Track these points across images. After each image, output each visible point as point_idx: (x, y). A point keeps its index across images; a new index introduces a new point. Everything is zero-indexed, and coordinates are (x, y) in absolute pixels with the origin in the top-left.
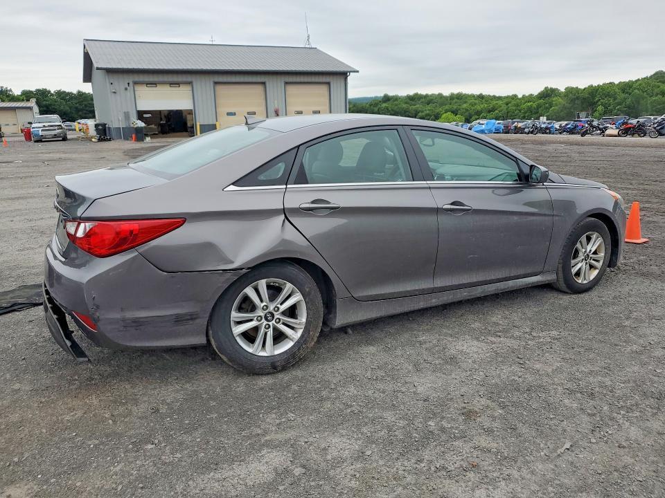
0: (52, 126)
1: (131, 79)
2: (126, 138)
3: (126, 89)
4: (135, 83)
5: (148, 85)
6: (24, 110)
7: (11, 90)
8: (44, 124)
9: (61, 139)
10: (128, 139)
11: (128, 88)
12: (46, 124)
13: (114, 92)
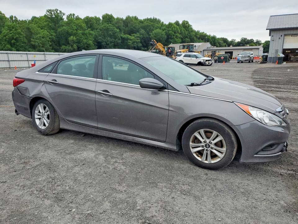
0: (245, 56)
1: (283, 33)
2: (273, 62)
3: (280, 38)
4: (285, 35)
5: (293, 36)
6: (255, 50)
7: (261, 41)
8: (242, 55)
9: (248, 62)
10: (274, 63)
11: (281, 38)
12: (243, 55)
13: (273, 40)
